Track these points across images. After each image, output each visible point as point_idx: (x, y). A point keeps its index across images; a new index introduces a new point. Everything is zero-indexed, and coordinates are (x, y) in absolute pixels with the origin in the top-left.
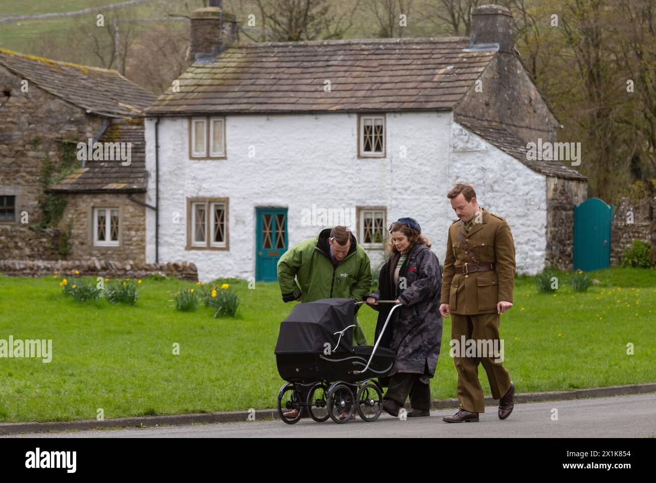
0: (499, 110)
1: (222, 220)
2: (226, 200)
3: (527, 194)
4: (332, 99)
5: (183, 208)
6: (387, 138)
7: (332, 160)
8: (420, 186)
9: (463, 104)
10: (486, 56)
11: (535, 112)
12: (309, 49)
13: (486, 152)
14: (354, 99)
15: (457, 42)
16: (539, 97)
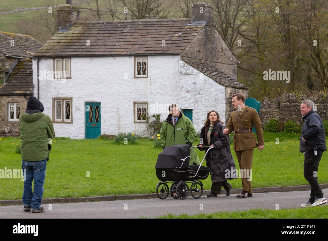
0: (205, 54)
1: (69, 109)
2: (71, 99)
3: (216, 96)
4: (123, 49)
5: (51, 103)
6: (148, 68)
7: (122, 79)
8: (164, 92)
9: (185, 52)
10: (199, 28)
11: (225, 55)
12: (114, 24)
13: (196, 74)
14: (133, 49)
15: (185, 21)
16: (227, 48)
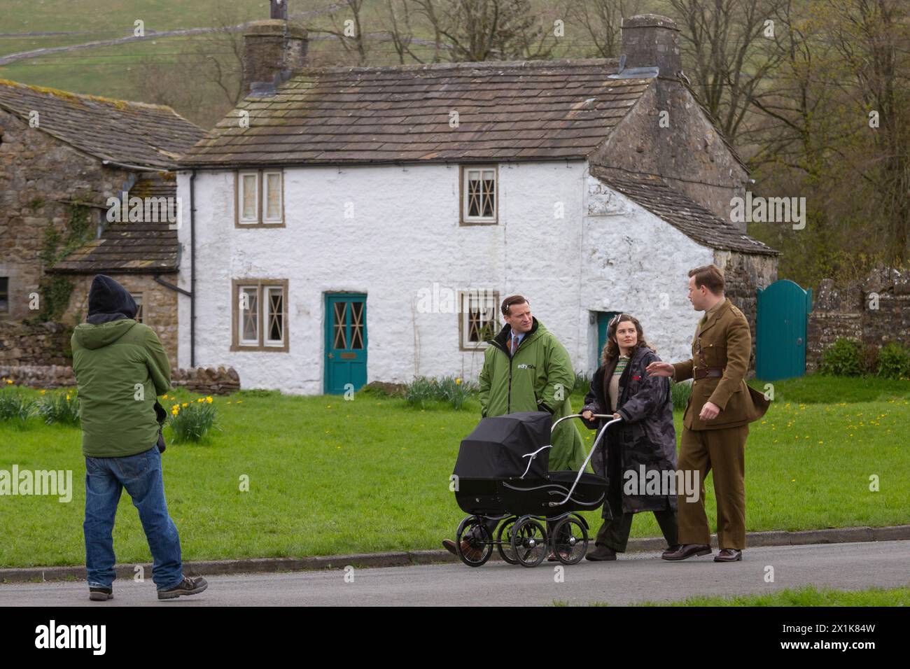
0: (658, 159)
1: (280, 310)
2: (285, 283)
4: (428, 145)
5: (228, 294)
6: (499, 198)
7: (426, 228)
8: (544, 263)
9: (603, 151)
10: (640, 85)
11: (712, 161)
12: (403, 75)
13: (633, 215)
14: (457, 144)
15: (602, 66)
16: (719, 141)
